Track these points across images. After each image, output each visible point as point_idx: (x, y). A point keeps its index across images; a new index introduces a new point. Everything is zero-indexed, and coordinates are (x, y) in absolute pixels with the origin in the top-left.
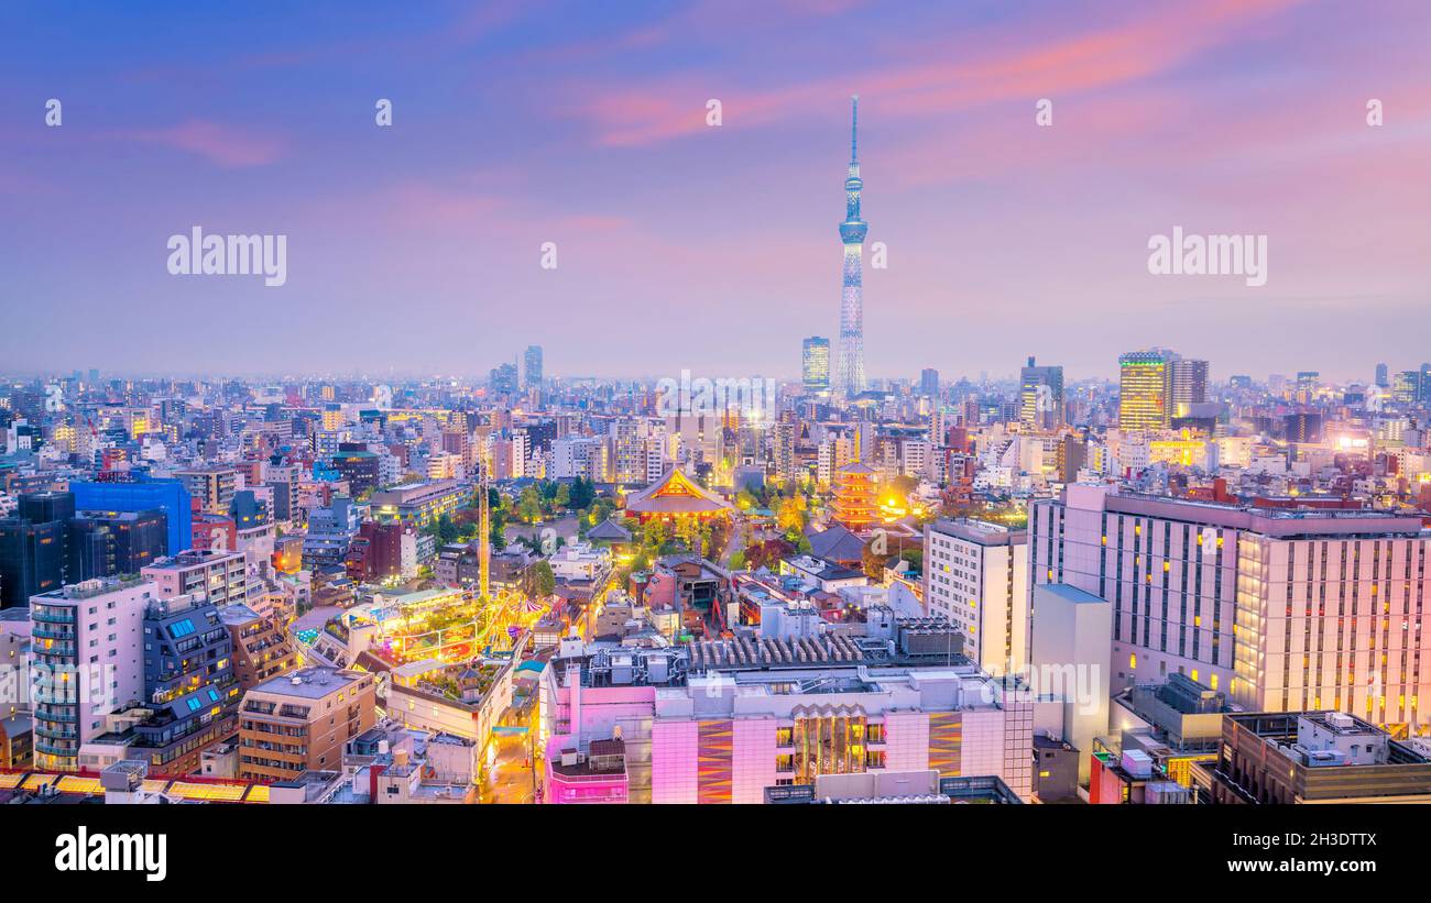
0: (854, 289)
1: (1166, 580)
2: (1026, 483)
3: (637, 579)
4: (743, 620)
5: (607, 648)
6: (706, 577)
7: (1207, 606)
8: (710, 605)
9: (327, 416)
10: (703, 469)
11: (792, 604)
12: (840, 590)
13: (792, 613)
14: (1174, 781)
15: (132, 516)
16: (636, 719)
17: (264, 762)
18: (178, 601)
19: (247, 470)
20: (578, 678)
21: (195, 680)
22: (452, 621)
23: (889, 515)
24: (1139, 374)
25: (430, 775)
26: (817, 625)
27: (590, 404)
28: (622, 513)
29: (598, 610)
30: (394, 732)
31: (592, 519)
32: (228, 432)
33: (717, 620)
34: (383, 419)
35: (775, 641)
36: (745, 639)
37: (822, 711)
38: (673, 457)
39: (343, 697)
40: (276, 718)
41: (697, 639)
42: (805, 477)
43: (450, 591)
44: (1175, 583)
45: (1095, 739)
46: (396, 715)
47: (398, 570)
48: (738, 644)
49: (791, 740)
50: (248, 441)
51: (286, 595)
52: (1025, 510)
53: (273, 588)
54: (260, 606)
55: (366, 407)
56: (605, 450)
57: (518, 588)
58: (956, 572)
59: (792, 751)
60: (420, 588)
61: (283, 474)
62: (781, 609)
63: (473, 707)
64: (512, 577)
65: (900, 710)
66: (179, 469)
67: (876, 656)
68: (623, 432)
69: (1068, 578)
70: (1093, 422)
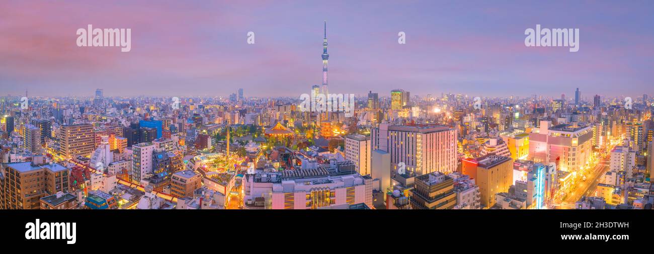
0: (325, 72)
1: (402, 146)
2: (370, 124)
3: (267, 153)
4: (297, 164)
5: (260, 172)
6: (287, 152)
7: (411, 151)
8: (288, 160)
9: (191, 106)
10: (286, 122)
11: (310, 159)
12: (323, 155)
13: (310, 162)
14: (405, 196)
15: (150, 129)
16: (268, 192)
17: (176, 192)
18: (159, 150)
19: (173, 119)
20: (252, 179)
21: (162, 169)
22: (220, 162)
23: (336, 134)
24: (395, 95)
25: (214, 202)
26: (317, 165)
27: (255, 104)
28: (264, 134)
29: (257, 161)
30: (205, 189)
31: (256, 136)
32: (169, 110)
33: (290, 164)
34: (204, 108)
35: (306, 170)
36: (298, 170)
37: (318, 189)
38: (278, 118)
39: (194, 179)
40: (179, 182)
41: (284, 170)
42: (313, 124)
43: (220, 154)
44: (404, 147)
45: (388, 189)
46: (206, 185)
47: (207, 147)
48: (295, 171)
49: (310, 197)
50: (174, 112)
51: (182, 151)
52: (370, 131)
53: (179, 149)
54: (176, 153)
55: (199, 105)
56: (259, 117)
57: (237, 154)
58: (353, 149)
59: (310, 201)
60: (212, 152)
61: (181, 121)
62: (307, 161)
63: (225, 185)
64: (235, 151)
65: (340, 187)
66: (159, 118)
67: (333, 173)
68: (264, 112)
69: (380, 148)
70: (385, 107)
